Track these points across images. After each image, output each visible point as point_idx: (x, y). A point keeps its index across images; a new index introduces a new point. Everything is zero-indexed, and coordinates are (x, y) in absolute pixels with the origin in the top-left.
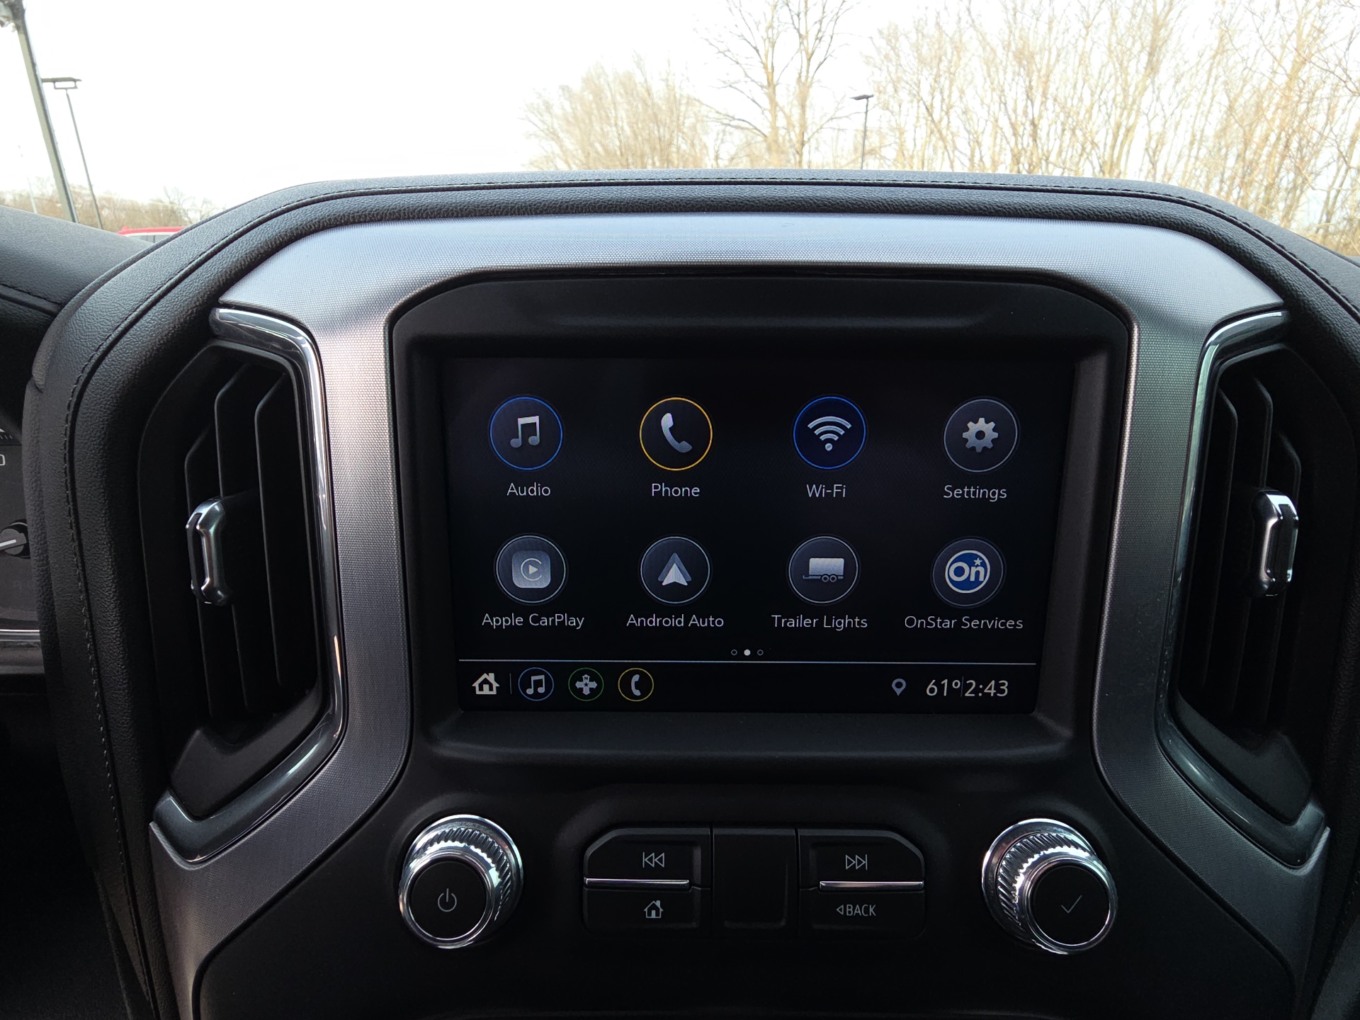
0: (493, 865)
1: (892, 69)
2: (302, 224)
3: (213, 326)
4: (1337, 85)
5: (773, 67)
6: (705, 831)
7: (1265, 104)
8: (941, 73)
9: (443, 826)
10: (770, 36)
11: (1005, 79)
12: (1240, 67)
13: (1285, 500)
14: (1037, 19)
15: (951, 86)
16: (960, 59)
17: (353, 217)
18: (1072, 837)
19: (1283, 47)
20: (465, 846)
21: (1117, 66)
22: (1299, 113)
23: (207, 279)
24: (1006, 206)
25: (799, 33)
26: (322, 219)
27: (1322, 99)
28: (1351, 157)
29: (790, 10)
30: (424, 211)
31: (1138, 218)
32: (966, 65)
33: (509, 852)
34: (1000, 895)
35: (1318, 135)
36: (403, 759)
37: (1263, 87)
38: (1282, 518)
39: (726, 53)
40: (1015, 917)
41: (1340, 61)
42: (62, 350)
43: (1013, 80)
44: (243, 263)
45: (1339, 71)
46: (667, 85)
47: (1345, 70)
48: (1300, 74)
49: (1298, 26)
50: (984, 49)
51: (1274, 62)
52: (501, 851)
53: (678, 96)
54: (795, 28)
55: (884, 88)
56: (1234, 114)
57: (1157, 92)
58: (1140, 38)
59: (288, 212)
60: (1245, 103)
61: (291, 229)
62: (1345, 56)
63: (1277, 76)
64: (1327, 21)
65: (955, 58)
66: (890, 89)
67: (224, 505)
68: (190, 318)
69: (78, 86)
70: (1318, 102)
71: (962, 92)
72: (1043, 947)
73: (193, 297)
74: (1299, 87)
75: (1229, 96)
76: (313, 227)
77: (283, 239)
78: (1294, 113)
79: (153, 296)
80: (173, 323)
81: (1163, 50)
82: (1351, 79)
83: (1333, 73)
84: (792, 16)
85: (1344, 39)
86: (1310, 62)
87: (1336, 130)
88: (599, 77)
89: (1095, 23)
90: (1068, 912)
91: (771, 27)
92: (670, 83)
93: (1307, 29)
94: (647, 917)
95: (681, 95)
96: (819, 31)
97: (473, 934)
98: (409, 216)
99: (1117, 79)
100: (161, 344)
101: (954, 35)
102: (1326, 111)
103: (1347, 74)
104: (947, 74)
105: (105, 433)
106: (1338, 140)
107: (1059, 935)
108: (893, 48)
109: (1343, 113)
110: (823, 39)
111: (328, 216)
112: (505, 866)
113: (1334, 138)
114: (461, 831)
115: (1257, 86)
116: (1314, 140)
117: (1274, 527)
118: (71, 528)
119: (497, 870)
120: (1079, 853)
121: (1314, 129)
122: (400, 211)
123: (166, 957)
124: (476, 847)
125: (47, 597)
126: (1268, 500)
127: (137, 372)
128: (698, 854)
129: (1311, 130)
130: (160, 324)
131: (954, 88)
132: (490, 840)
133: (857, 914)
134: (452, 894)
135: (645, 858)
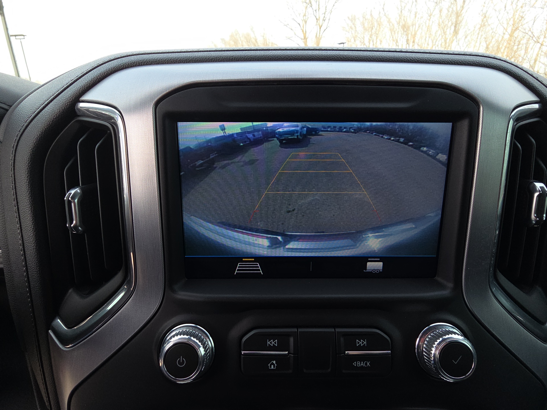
0: (201, 346)
1: (353, 32)
2: (116, 66)
3: (77, 111)
4: (529, 39)
5: (306, 31)
6: (295, 330)
7: (501, 46)
8: (373, 34)
9: (179, 329)
10: (305, 19)
11: (398, 36)
12: (491, 31)
13: (542, 185)
14: (410, 13)
15: (377, 39)
16: (380, 28)
17: (139, 63)
18: (455, 330)
19: (508, 24)
20: (189, 337)
21: (442, 31)
22: (514, 50)
23: (74, 90)
24: (422, 59)
25: (316, 18)
26: (125, 64)
27: (523, 44)
28: (535, 67)
29: (312, 9)
30: (170, 60)
31: (478, 64)
32: (383, 31)
33: (208, 340)
34: (424, 357)
35: (522, 58)
36: (161, 300)
37: (500, 39)
38: (541, 192)
39: (287, 26)
40: (432, 366)
41: (530, 29)
42: (11, 123)
43: (401, 36)
44: (90, 83)
45: (530, 33)
46: (264, 38)
47: (532, 33)
48: (514, 34)
49: (513, 15)
50: (389, 25)
51: (504, 30)
52: (205, 340)
53: (268, 43)
54: (314, 16)
55: (350, 40)
56: (488, 50)
57: (458, 42)
58: (451, 20)
59: (110, 62)
60: (493, 46)
61: (112, 68)
62: (532, 27)
63: (505, 35)
64: (525, 13)
65: (378, 28)
66: (353, 40)
67: (82, 189)
68: (67, 107)
69: (25, 38)
70: (522, 45)
71: (381, 41)
72: (444, 379)
73: (68, 98)
74: (514, 40)
75: (486, 44)
76: (121, 67)
77: (108, 72)
78: (512, 49)
79: (51, 98)
80: (59, 109)
81: (460, 25)
82: (534, 36)
83: (527, 34)
84: (313, 11)
85: (531, 20)
86: (518, 29)
87: (529, 56)
88: (236, 35)
89: (433, 14)
90: (456, 363)
91: (305, 15)
92: (265, 37)
93: (517, 17)
94: (269, 368)
95: (269, 42)
96: (324, 17)
97: (193, 376)
98: (163, 62)
99: (442, 36)
100: (54, 119)
101: (378, 19)
102: (525, 49)
103: (533, 34)
104: (375, 34)
105: (29, 158)
106: (529, 60)
107: (452, 374)
108: (354, 24)
109: (531, 50)
110: (325, 20)
111: (128, 62)
112: (206, 346)
113: (528, 59)
114: (187, 331)
115: (497, 39)
116: (520, 60)
117: (538, 196)
118: (14, 201)
119: (203, 348)
120: (458, 337)
121: (520, 56)
122: (159, 60)
123: (56, 390)
124: (194, 338)
125: (4, 233)
126: (535, 185)
127: (43, 131)
128: (292, 340)
129: (519, 56)
130: (54, 110)
131: (378, 40)
132: (200, 335)
133: (362, 366)
134: (183, 359)
135: (269, 342)
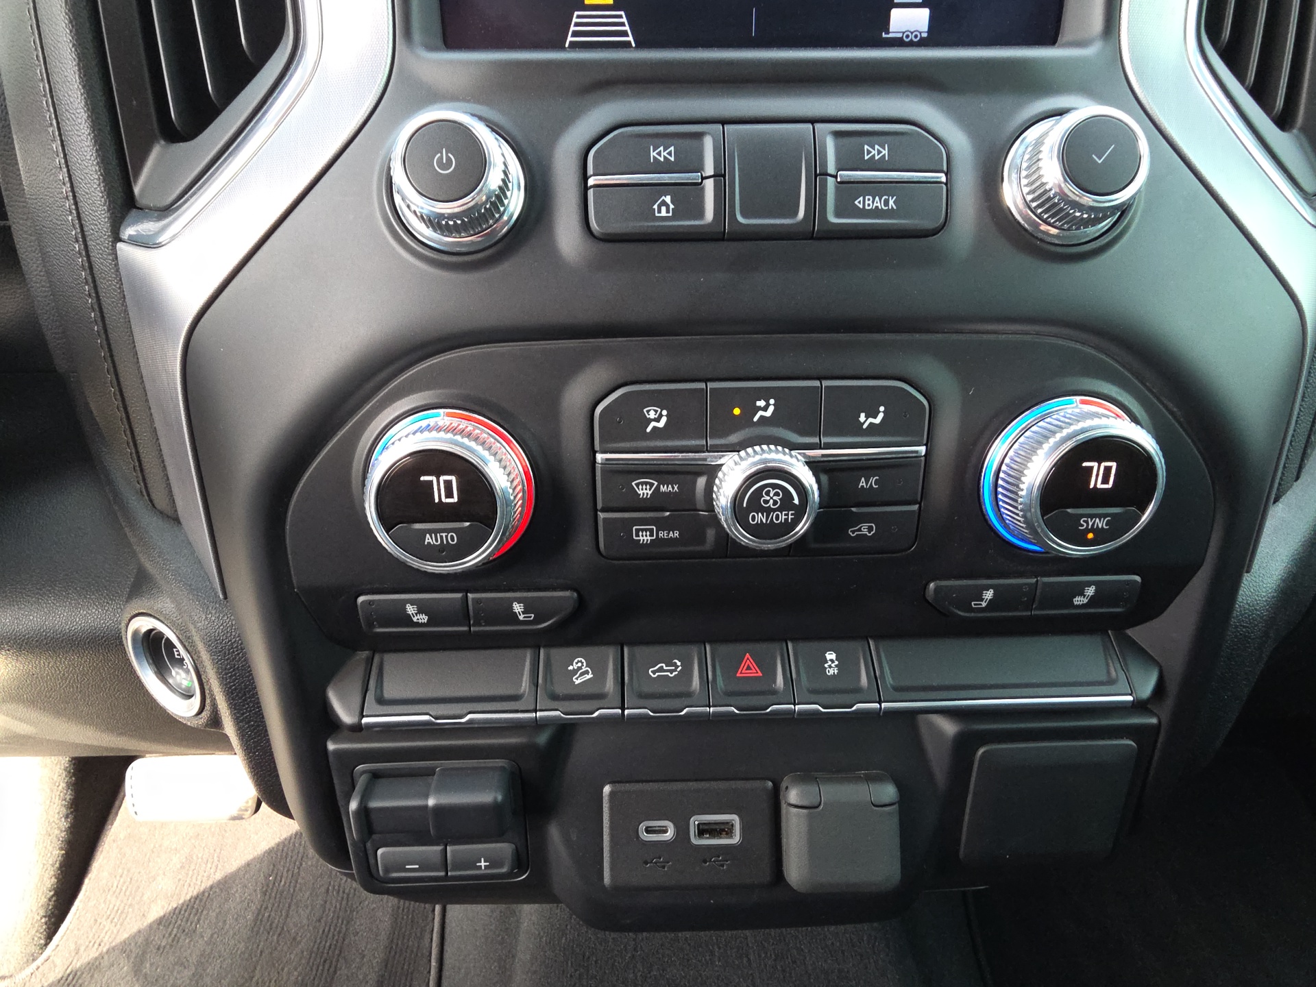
6: (716, 127)
90: (1100, 162)
94: (656, 215)
128: (709, 144)
133: (877, 207)
134: (450, 155)
135: (653, 151)
